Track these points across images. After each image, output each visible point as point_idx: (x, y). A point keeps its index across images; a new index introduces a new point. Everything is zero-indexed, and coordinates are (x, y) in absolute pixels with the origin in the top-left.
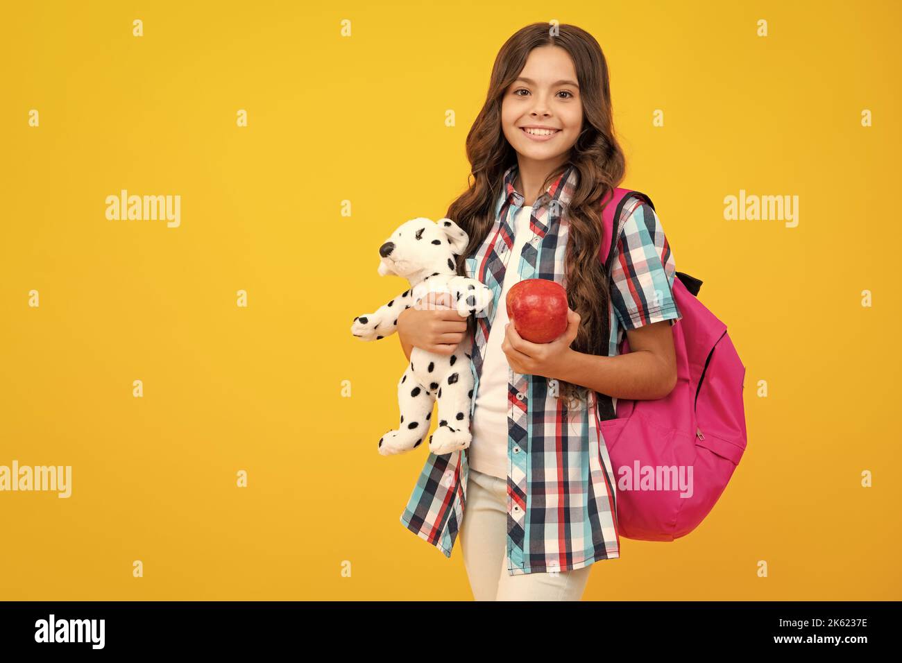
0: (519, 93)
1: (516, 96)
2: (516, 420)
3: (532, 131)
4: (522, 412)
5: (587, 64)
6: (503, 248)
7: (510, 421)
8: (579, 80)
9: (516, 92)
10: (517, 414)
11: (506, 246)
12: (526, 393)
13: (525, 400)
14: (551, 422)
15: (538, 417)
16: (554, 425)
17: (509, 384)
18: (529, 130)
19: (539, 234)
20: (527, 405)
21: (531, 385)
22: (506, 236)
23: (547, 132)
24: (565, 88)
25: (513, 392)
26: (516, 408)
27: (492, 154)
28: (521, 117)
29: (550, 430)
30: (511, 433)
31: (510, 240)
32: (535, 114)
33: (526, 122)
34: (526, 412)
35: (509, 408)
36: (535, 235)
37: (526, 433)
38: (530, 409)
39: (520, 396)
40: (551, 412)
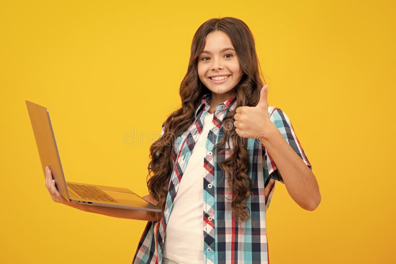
0: (205, 59)
1: (203, 61)
2: (208, 232)
3: (215, 79)
4: (212, 228)
5: (238, 37)
6: (196, 132)
7: (205, 233)
8: (234, 46)
9: (203, 59)
10: (209, 229)
11: (198, 132)
12: (214, 216)
13: (213, 220)
14: (229, 234)
15: (221, 231)
16: (231, 235)
17: (204, 212)
18: (213, 79)
19: (217, 126)
20: (214, 223)
21: (216, 212)
22: (199, 126)
23: (223, 78)
24: (228, 52)
25: (206, 216)
26: (208, 225)
27: (194, 93)
28: (207, 71)
29: (228, 238)
30: (205, 240)
31: (200, 129)
32: (214, 70)
33: (211, 74)
34: (214, 228)
35: (204, 226)
36: (215, 126)
37: (214, 240)
38: (216, 226)
39: (210, 219)
40: (229, 228)
